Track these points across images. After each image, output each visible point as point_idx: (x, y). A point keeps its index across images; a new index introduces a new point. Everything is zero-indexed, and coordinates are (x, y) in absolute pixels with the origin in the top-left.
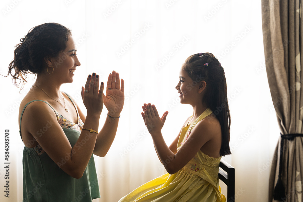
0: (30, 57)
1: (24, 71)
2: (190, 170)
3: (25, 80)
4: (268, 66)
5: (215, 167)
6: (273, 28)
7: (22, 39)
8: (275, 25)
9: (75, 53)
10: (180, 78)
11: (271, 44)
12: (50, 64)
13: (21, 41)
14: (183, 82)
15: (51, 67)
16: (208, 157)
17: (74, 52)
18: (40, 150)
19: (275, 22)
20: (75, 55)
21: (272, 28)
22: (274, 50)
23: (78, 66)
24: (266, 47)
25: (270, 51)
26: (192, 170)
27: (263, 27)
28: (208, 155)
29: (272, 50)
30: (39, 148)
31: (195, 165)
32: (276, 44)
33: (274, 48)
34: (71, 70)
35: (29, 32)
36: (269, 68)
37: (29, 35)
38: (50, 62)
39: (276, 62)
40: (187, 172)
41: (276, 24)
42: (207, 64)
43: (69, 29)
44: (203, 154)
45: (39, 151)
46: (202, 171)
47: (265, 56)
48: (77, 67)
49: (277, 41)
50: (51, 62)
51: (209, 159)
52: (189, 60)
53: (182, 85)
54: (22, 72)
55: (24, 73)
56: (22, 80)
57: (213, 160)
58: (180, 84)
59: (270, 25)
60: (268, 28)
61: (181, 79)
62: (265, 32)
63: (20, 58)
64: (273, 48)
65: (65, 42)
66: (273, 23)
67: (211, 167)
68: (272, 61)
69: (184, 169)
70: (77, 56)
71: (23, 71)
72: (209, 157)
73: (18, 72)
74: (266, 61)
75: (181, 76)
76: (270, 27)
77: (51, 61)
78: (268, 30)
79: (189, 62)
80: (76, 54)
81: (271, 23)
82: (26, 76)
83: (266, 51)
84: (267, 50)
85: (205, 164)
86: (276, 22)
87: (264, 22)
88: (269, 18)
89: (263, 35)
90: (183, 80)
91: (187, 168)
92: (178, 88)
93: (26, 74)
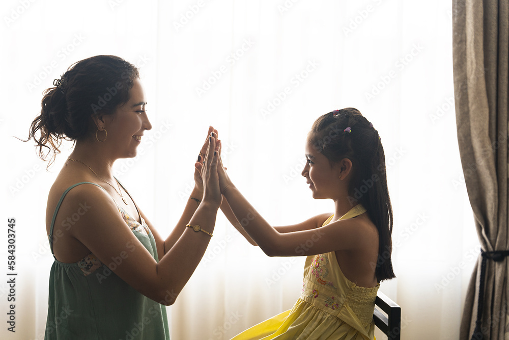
0: (69, 113)
1: (57, 134)
2: (323, 305)
3: (57, 149)
4: (461, 135)
5: (366, 303)
6: (472, 71)
7: (56, 81)
8: (474, 66)
9: (143, 108)
10: (307, 157)
11: (467, 98)
12: (101, 125)
13: (55, 83)
14: (312, 163)
15: (103, 130)
16: (354, 286)
17: (142, 106)
18: (88, 265)
19: (474, 61)
20: (143, 112)
21: (470, 70)
22: (472, 108)
23: (147, 129)
24: (458, 103)
25: (466, 109)
26: (327, 305)
27: (454, 69)
28: (355, 283)
29: (468, 108)
30: (86, 263)
31: (333, 298)
32: (475, 98)
33: (472, 104)
34: (136, 136)
35: (69, 70)
36: (463, 139)
37: (68, 75)
38: (101, 122)
39: (475, 129)
40: (318, 309)
41: (477, 64)
42: (349, 129)
43: (135, 67)
44: (346, 280)
45: (87, 269)
46: (344, 308)
47: (457, 118)
48: (145, 132)
49: (478, 93)
50: (103, 122)
51: (356, 289)
52: (318, 126)
53: (311, 169)
54: (52, 135)
55: (56, 139)
56: (52, 148)
57: (363, 291)
58: (307, 167)
59: (466, 66)
60: (462, 71)
61: (309, 158)
62: (458, 77)
63: (52, 113)
64: (470, 105)
65: (128, 90)
66: (472, 62)
67: (359, 303)
68: (469, 128)
69: (313, 305)
70: (147, 113)
71: (55, 135)
72: (357, 287)
73: (46, 136)
74: (459, 128)
75: (308, 153)
76: (466, 69)
77: (104, 120)
78: (463, 74)
79: (318, 129)
80: (146, 109)
81: (469, 63)
82: (59, 143)
83: (458, 109)
84: (460, 108)
85: (350, 297)
86: (476, 61)
87: (456, 60)
88: (465, 54)
89: (454, 83)
90: (312, 160)
91: (318, 302)
92: (305, 173)
93: (59, 140)
